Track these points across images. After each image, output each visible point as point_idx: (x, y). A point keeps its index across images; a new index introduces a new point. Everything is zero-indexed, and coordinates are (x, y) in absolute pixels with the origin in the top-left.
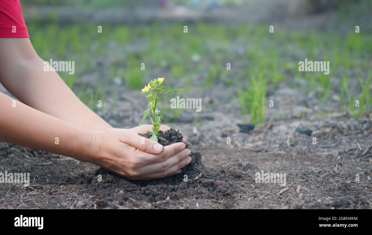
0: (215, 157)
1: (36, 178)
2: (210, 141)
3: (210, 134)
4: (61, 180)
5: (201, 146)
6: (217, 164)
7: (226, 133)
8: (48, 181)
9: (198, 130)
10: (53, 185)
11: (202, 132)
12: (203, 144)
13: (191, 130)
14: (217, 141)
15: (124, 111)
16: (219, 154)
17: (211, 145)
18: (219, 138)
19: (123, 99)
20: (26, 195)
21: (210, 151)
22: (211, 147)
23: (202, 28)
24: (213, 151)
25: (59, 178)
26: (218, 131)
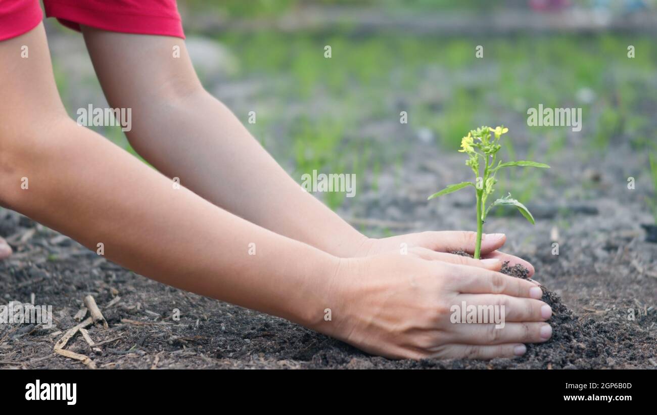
0: (584, 293)
1: (203, 320)
2: (582, 257)
3: (584, 243)
4: (250, 326)
5: (561, 267)
6: (585, 308)
7: (614, 242)
8: (223, 328)
9: (561, 234)
10: (232, 337)
11: (569, 237)
12: (565, 264)
13: (548, 234)
14: (595, 259)
15: (420, 192)
16: (595, 285)
17: (581, 265)
18: (601, 253)
19: (424, 170)
20: (167, 357)
21: (577, 280)
22: (579, 271)
23: (609, 44)
24: (582, 279)
25: (248, 323)
26: (601, 238)
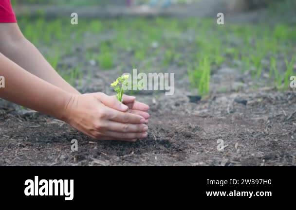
0: (170, 121)
1: (28, 137)
2: (166, 109)
3: (166, 104)
4: (48, 139)
5: (159, 113)
6: (172, 127)
7: (178, 103)
8: (37, 140)
9: (157, 100)
10: (41, 143)
11: (160, 102)
12: (161, 112)
13: (151, 101)
14: (172, 109)
15: (98, 86)
16: (173, 119)
17: (167, 112)
18: (173, 107)
19: (97, 77)
20: (19, 151)
21: (166, 117)
22: (167, 113)
24: (168, 117)
25: (46, 138)
26: (172, 102)
